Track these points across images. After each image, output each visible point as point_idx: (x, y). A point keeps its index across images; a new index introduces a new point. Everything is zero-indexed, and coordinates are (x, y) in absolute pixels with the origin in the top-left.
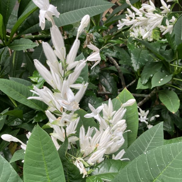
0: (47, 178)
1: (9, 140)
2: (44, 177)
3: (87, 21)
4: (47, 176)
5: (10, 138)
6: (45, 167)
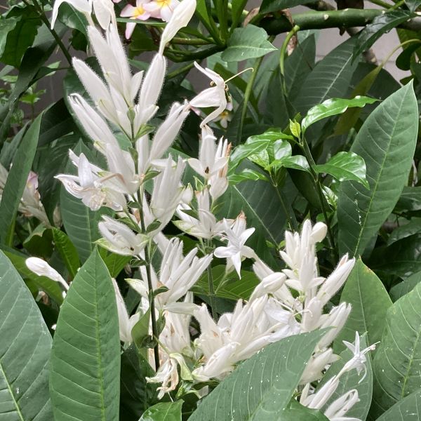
0: (97, 383)
1: (38, 272)
2: (93, 379)
3: (183, 13)
4: (99, 378)
5: (43, 267)
6: (98, 354)
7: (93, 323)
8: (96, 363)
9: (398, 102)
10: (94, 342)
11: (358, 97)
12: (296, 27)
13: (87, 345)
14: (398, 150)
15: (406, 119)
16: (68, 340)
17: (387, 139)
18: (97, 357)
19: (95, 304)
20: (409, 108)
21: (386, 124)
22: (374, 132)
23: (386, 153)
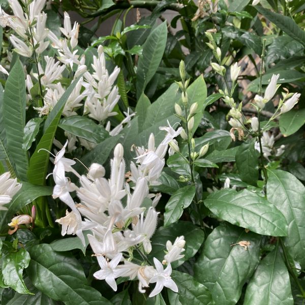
2: (19, 113)
7: (18, 90)
8: (19, 106)
9: (160, 29)
10: (18, 98)
11: (145, 25)
12: (132, 6)
13: (16, 99)
14: (159, 48)
15: (163, 36)
16: (9, 97)
17: (156, 44)
18: (20, 104)
19: (18, 82)
20: (164, 31)
21: (155, 38)
22: (151, 41)
23: (155, 50)
